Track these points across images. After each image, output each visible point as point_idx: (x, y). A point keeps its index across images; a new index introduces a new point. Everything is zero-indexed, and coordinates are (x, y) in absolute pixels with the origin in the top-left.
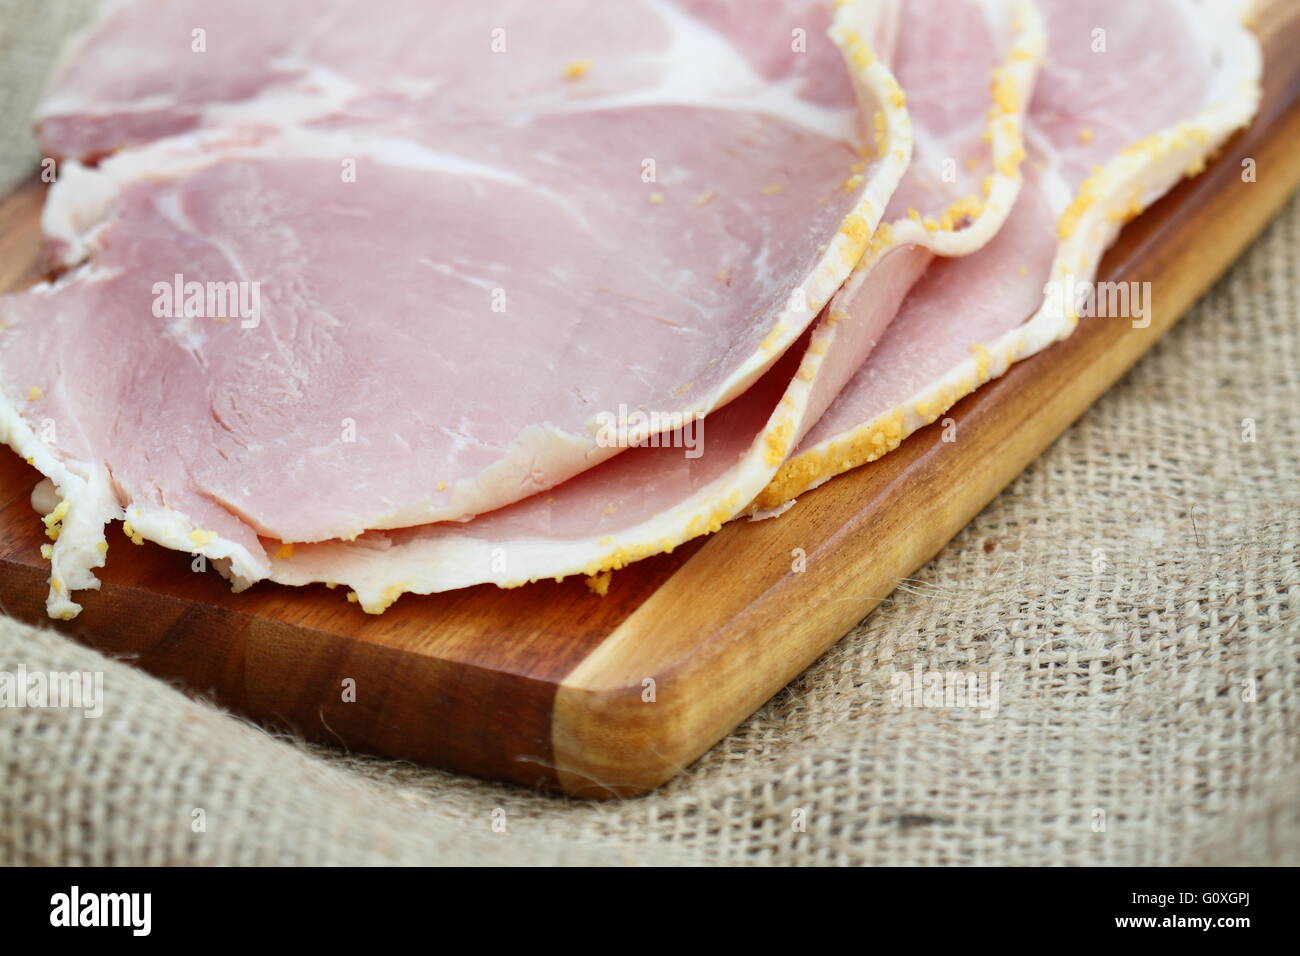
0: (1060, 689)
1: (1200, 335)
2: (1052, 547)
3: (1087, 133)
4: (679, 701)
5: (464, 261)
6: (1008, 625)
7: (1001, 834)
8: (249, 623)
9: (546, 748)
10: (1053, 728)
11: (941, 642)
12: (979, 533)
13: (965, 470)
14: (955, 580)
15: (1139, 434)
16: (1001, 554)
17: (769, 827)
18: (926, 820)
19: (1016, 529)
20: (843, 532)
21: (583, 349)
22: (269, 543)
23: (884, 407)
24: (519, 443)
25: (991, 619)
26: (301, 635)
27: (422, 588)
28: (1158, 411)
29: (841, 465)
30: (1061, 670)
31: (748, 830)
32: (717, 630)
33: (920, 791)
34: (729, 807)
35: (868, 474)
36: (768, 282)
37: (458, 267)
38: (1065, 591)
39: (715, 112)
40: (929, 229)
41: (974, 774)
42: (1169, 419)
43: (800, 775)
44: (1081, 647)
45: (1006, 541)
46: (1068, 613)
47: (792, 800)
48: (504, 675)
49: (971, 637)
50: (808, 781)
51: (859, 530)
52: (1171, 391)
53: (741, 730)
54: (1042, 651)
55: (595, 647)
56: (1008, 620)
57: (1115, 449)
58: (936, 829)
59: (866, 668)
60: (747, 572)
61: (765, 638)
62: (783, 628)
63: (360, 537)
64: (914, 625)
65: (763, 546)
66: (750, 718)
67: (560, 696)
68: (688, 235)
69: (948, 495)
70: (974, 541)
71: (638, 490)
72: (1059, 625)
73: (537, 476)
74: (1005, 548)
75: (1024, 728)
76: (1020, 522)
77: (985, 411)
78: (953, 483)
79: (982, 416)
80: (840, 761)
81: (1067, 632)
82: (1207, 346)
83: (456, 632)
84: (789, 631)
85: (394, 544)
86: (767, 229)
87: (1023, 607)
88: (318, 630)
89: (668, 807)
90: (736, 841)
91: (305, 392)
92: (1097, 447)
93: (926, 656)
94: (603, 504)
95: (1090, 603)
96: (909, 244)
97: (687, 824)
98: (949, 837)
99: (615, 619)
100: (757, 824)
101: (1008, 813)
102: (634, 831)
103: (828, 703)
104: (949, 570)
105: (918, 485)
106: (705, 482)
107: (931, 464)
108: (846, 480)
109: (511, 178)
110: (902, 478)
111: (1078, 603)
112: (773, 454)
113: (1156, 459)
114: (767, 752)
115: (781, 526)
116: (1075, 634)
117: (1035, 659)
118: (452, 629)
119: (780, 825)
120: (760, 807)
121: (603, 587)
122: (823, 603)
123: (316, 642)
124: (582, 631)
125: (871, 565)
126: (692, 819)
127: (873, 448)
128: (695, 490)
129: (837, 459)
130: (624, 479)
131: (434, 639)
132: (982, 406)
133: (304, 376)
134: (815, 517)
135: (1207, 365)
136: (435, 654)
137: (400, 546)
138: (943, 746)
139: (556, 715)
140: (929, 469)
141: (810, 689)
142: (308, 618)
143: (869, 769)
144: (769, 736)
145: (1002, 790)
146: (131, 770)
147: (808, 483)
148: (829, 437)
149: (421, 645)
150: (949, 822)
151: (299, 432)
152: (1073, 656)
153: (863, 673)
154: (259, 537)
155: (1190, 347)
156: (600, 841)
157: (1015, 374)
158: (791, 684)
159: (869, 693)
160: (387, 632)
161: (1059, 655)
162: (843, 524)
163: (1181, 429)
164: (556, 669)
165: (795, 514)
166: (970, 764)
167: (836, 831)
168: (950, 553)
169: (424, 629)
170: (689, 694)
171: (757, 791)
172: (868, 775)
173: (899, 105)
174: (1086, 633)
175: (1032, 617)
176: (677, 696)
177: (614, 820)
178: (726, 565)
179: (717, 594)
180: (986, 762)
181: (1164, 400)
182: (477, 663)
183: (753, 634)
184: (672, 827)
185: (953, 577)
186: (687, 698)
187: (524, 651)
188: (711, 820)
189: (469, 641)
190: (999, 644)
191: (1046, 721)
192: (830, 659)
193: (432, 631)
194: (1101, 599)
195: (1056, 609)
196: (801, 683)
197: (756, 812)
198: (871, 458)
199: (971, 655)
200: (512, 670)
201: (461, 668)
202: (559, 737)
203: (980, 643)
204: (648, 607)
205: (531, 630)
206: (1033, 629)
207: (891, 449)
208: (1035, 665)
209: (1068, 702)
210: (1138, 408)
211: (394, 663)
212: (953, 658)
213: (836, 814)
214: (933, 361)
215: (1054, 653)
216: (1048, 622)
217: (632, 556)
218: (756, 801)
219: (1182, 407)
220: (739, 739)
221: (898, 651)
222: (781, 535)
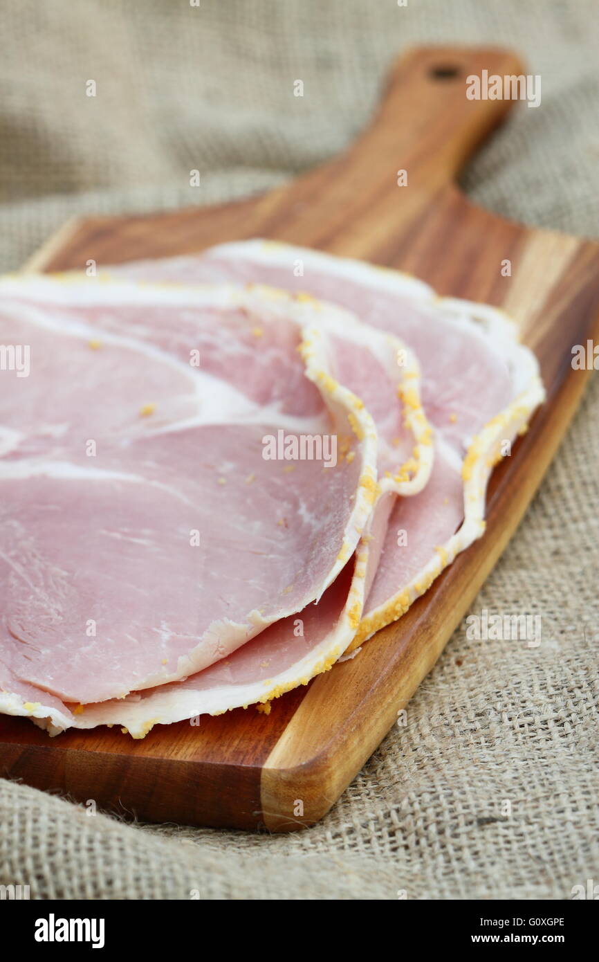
0: (535, 738)
1: (531, 527)
2: (496, 659)
3: (453, 417)
4: (330, 769)
5: (126, 530)
6: (494, 706)
7: (536, 822)
8: (65, 754)
9: (257, 805)
10: (542, 760)
11: (457, 719)
12: (450, 656)
13: (444, 620)
14: (447, 683)
15: (519, 588)
16: (467, 666)
17: (399, 835)
18: (492, 820)
19: (470, 651)
20: (392, 663)
21: (214, 574)
22: (71, 705)
23: (398, 589)
24: (209, 632)
25: (483, 705)
26: (99, 757)
27: (166, 720)
28: (523, 574)
29: (380, 625)
30: (532, 727)
31: (387, 839)
32: (342, 727)
33: (484, 804)
34: (372, 827)
35: (395, 628)
36: (314, 522)
37: (124, 534)
38: (519, 683)
39: (235, 427)
40: (397, 481)
41: (509, 791)
42: (531, 577)
43: (411, 804)
44: (540, 713)
45: (468, 658)
46: (526, 695)
47: (409, 818)
48: (226, 766)
49: (473, 715)
50: (417, 806)
51: (400, 661)
52: (526, 562)
53: (354, 784)
54: (518, 718)
55: (275, 745)
56: (494, 703)
57: (510, 598)
58: (499, 824)
59: (416, 740)
60: (347, 693)
61: (365, 729)
62: (372, 722)
63: (127, 696)
64: (436, 712)
65: (350, 676)
66: (357, 777)
67: (263, 775)
68: (249, 501)
69: (438, 635)
70: (449, 660)
71: (278, 651)
72: (524, 702)
73: (221, 650)
74: (469, 662)
75: (526, 762)
76: (471, 646)
77: (448, 584)
78: (439, 628)
79: (447, 588)
80: (432, 793)
81: (530, 706)
82: (537, 533)
83: (190, 745)
84: (376, 722)
85: (142, 698)
86: (296, 492)
87: (498, 694)
88: (109, 753)
89: (337, 831)
90: (383, 845)
91: (63, 616)
92: (499, 598)
93: (451, 729)
94: (260, 661)
95: (537, 688)
96: (389, 492)
97: (350, 839)
98: (507, 828)
99: (280, 727)
100: (392, 834)
101: (537, 811)
102: (321, 847)
103: (400, 762)
104: (441, 678)
105: (424, 631)
106: (316, 643)
107: (428, 619)
108: (383, 633)
109: (133, 478)
110: (415, 628)
111: (530, 689)
112: (354, 622)
113: (535, 601)
114: (372, 794)
115: (356, 664)
116: (534, 706)
117: (516, 723)
118: (187, 744)
119: (406, 833)
120: (392, 824)
121: (268, 710)
122: (389, 704)
123: (109, 760)
124: (263, 737)
125: (408, 680)
126: (352, 836)
127: (395, 612)
128: (312, 648)
129: (378, 621)
130: (266, 646)
131: (179, 750)
132: (446, 582)
133: (59, 607)
134: (373, 656)
135: (541, 545)
136: (183, 759)
137: (146, 699)
138: (486, 777)
139: (262, 786)
140: (427, 621)
141: (385, 755)
142: (100, 747)
143: (451, 795)
144: (370, 785)
145: (529, 798)
146: (60, 843)
147: (365, 637)
148: (373, 609)
149: (173, 754)
150: (505, 819)
151: (69, 640)
152: (538, 719)
153: (415, 743)
154: (64, 703)
155: (528, 535)
156: (304, 854)
157: (457, 561)
158: (374, 753)
159: (423, 753)
160: (149, 750)
161: (529, 719)
162: (391, 658)
163: (542, 583)
164: (257, 759)
165: (361, 656)
166: (506, 786)
167: (441, 832)
168: (438, 669)
169: (171, 745)
170: (334, 765)
171: (388, 815)
172: (452, 799)
173: (360, 407)
174: (540, 705)
175: (506, 700)
176: (329, 767)
177: (307, 842)
178: (333, 689)
179: (334, 707)
180: (514, 784)
181: (522, 566)
182: (209, 761)
183: (359, 727)
184: (342, 842)
185: (444, 682)
186: (333, 768)
187: (234, 751)
188: (363, 835)
189: (200, 749)
190: (492, 716)
191: (536, 757)
192: (392, 737)
193: (176, 746)
194: (541, 685)
195: (518, 693)
196: (378, 753)
197: (389, 827)
198: (396, 618)
199: (478, 725)
200: (231, 763)
201: (201, 766)
202: (265, 799)
203: (481, 717)
204: (297, 719)
205: (233, 739)
206: (510, 706)
207: (405, 612)
208: (517, 726)
209: (542, 744)
210: (511, 573)
211: (158, 767)
212: (467, 728)
213: (438, 823)
214: (415, 559)
215: (527, 718)
216: (516, 701)
217: (285, 689)
218: (388, 821)
219: (536, 570)
220: (354, 788)
221: (433, 728)
222: (358, 668)
